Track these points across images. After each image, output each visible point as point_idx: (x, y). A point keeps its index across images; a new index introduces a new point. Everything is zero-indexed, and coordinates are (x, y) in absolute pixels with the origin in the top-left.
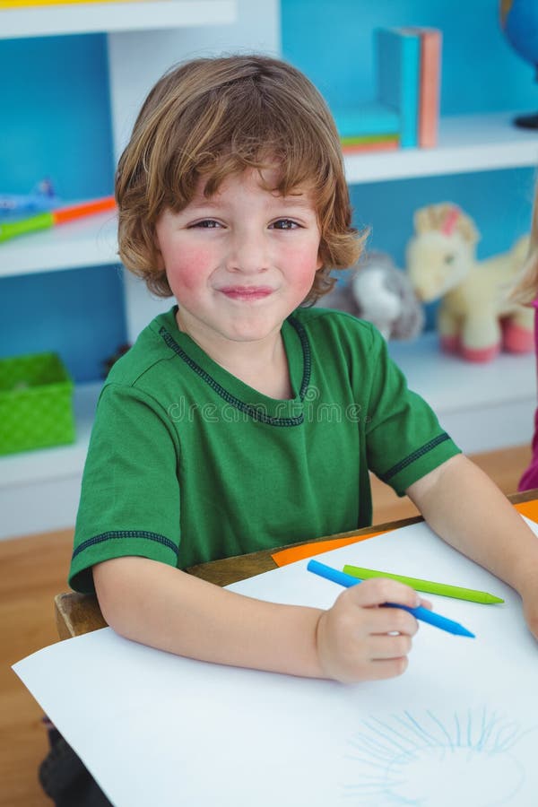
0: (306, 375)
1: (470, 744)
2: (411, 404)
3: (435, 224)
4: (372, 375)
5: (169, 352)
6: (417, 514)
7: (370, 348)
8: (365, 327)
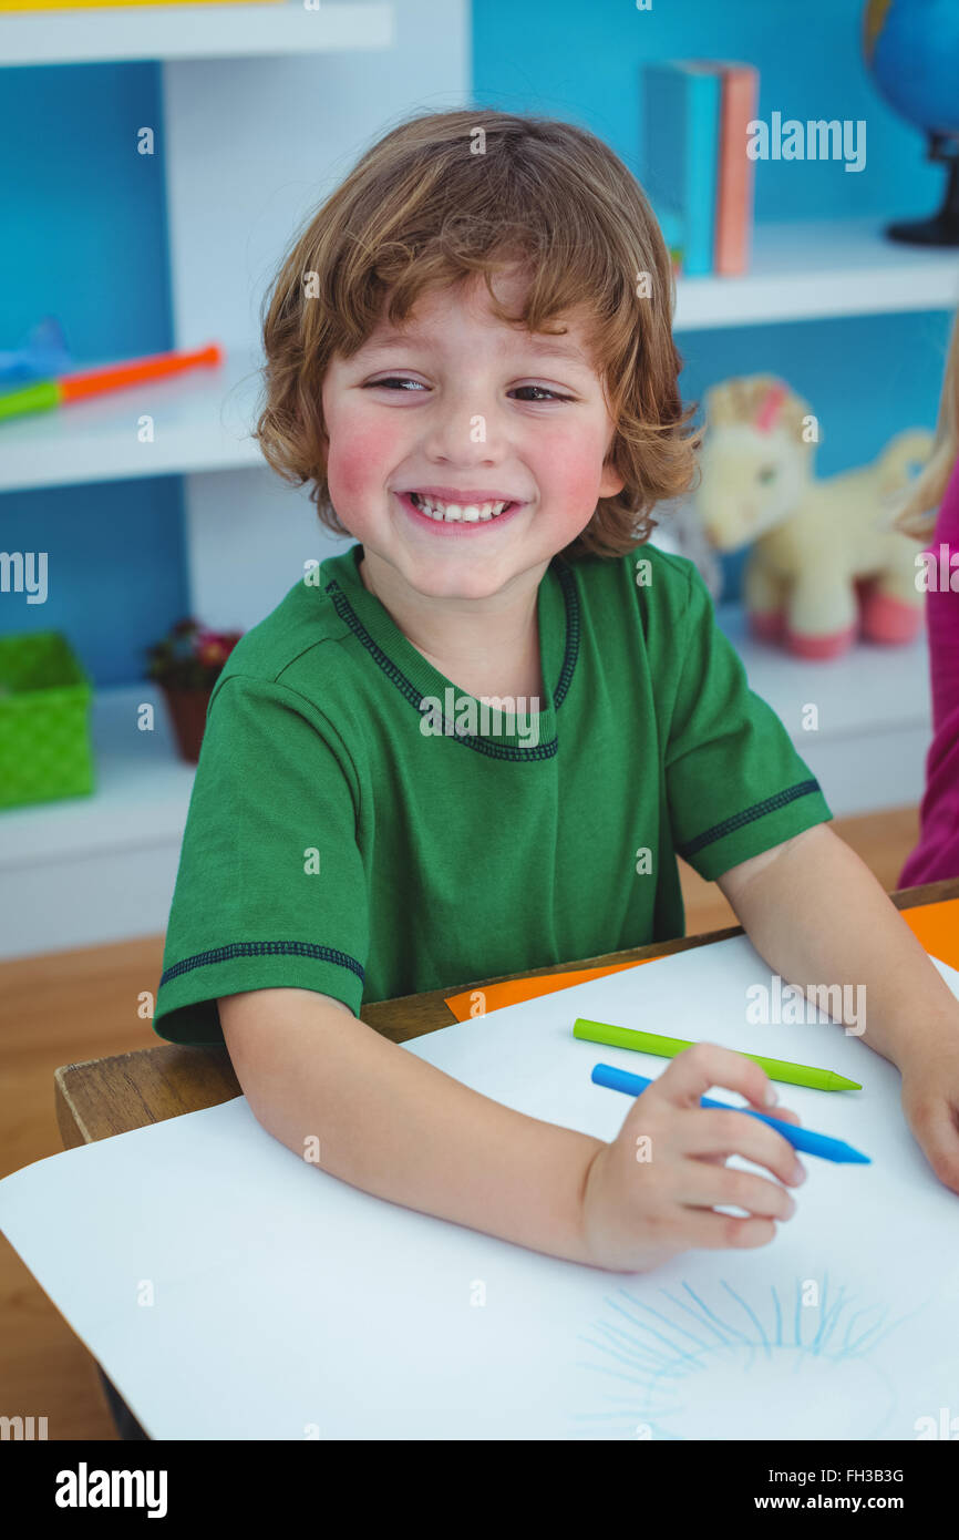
0: (569, 659)
1: (798, 1342)
2: (753, 720)
3: (743, 411)
4: (681, 660)
5: (341, 627)
6: (733, 922)
7: (683, 612)
8: (677, 569)
